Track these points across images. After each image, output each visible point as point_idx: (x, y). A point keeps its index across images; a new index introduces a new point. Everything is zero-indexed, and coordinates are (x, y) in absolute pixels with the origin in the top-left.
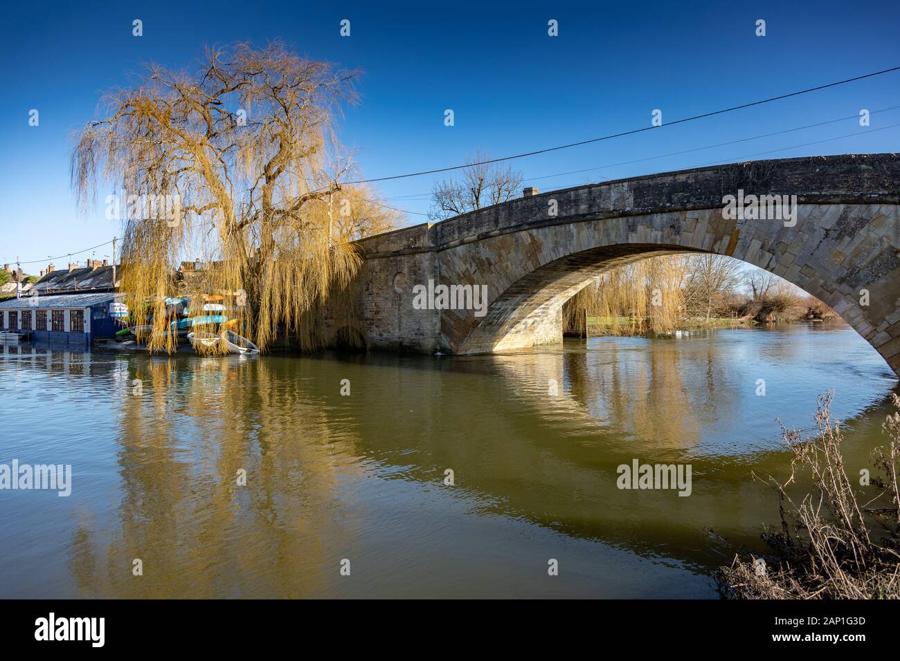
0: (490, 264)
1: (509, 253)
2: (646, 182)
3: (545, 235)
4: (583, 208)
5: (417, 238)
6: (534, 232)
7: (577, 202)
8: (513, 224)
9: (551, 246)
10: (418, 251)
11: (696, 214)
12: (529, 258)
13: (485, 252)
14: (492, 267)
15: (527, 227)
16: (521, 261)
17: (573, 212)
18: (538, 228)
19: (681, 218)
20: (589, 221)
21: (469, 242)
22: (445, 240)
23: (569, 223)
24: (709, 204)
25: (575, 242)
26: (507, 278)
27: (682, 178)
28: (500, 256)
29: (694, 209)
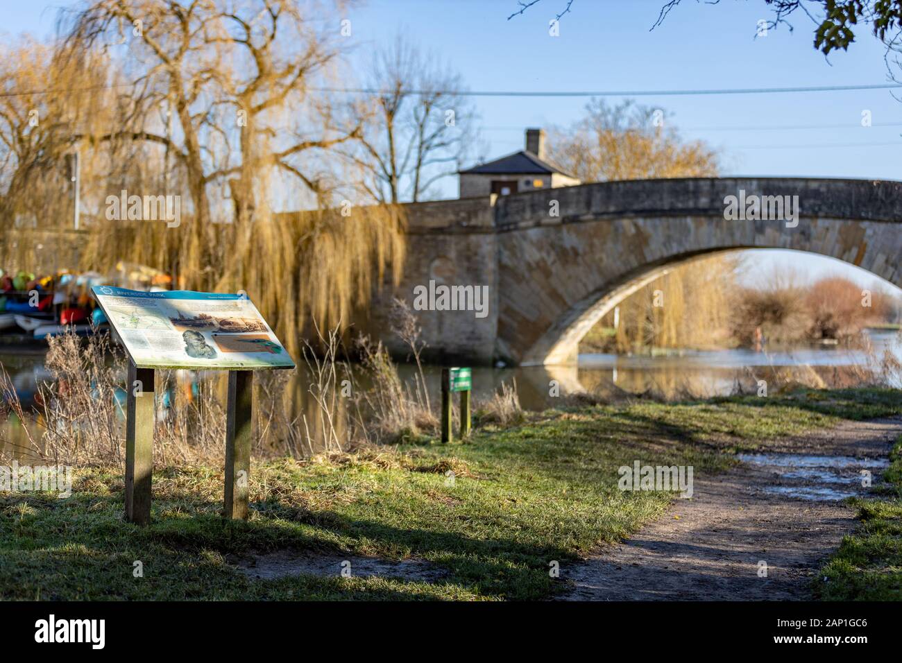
0: (576, 254)
1: (604, 243)
2: (776, 183)
3: (655, 227)
4: (704, 201)
5: (472, 213)
6: (640, 222)
7: (696, 193)
8: (612, 209)
9: (662, 239)
10: (474, 230)
11: (828, 223)
12: (632, 252)
13: (570, 239)
14: (580, 259)
15: (632, 215)
16: (621, 254)
17: (691, 204)
18: (645, 217)
19: (812, 225)
20: (711, 217)
21: (548, 225)
22: (510, 219)
23: (685, 216)
24: (841, 214)
25: (692, 238)
26: (600, 271)
27: (814, 185)
28: (592, 245)
29: (826, 217)
